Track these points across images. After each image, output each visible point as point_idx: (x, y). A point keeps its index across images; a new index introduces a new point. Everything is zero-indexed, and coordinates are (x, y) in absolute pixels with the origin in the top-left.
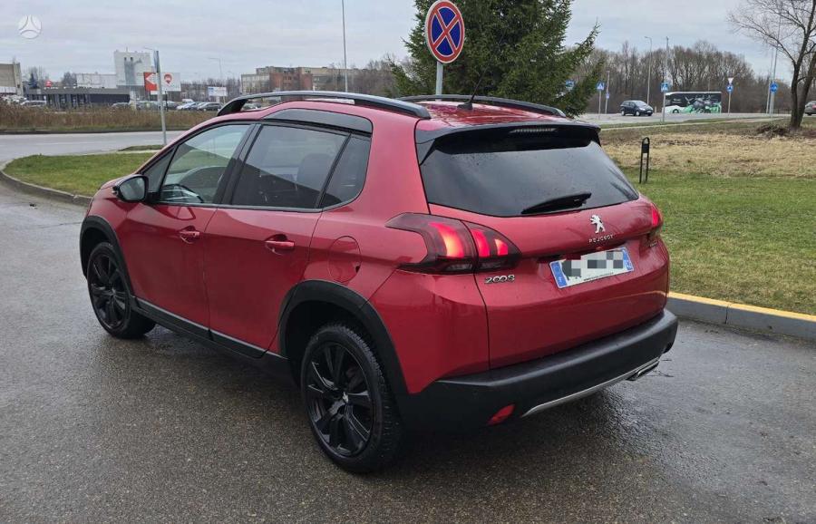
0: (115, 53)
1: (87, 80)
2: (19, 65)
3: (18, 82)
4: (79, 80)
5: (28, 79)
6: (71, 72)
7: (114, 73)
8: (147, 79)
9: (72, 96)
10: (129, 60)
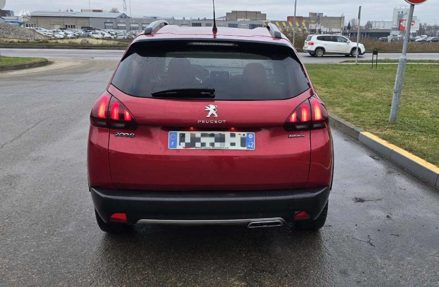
0: (394, 9)
1: (377, 24)
2: (344, 17)
3: (342, 26)
4: (373, 25)
5: (347, 25)
6: (371, 21)
7: (391, 21)
8: (401, 24)
9: (368, 33)
10: (400, 13)
